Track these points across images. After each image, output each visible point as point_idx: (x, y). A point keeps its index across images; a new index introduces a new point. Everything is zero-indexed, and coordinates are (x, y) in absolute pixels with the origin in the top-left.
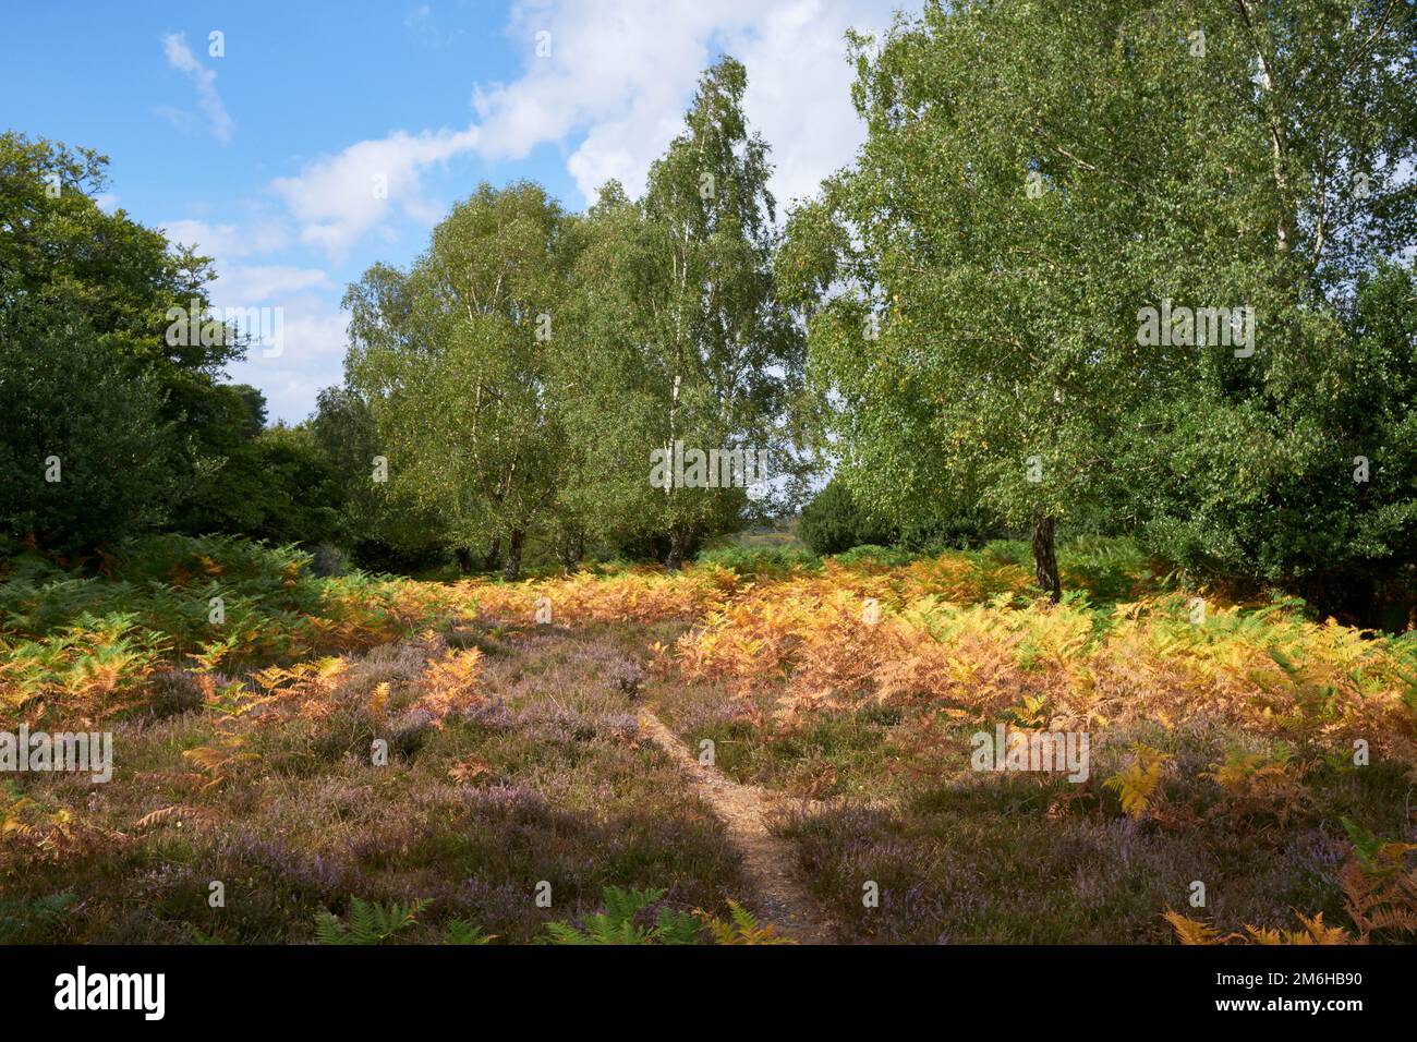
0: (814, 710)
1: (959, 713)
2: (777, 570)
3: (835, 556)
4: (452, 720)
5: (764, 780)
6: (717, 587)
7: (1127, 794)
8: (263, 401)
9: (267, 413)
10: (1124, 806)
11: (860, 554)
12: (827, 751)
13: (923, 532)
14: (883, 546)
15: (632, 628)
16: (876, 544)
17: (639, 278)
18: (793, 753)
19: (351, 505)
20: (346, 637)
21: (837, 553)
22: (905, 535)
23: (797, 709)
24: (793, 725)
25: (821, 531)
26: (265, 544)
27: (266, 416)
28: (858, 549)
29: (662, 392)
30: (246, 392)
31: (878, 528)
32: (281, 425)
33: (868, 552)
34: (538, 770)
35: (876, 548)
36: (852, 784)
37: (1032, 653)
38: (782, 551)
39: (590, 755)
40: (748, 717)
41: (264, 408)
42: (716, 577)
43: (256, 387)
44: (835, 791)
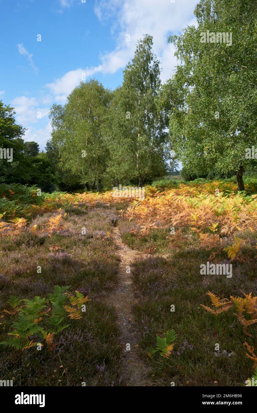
0: (151, 229)
1: (194, 229)
2: (174, 185)
3: (191, 181)
4: (54, 234)
5: (138, 249)
6: (150, 192)
7: (229, 253)
8: (38, 146)
9: (39, 149)
10: (229, 256)
11: (198, 181)
12: (155, 240)
13: (214, 174)
14: (204, 178)
15: (125, 205)
16: (202, 178)
17: (127, 107)
18: (146, 241)
19: (57, 172)
20: (42, 210)
21: (192, 180)
22: (209, 174)
23: (146, 229)
24: (146, 233)
25: (187, 175)
26: (27, 185)
27: (39, 150)
28: (197, 179)
29: (134, 139)
30: (33, 144)
31: (203, 173)
32: (43, 152)
33: (200, 180)
34: (74, 247)
35: (202, 179)
36: (160, 250)
37: (223, 210)
38: (177, 181)
39: (89, 243)
40: (133, 231)
41: (39, 147)
42: (150, 189)
43: (36, 142)
44: (156, 252)
